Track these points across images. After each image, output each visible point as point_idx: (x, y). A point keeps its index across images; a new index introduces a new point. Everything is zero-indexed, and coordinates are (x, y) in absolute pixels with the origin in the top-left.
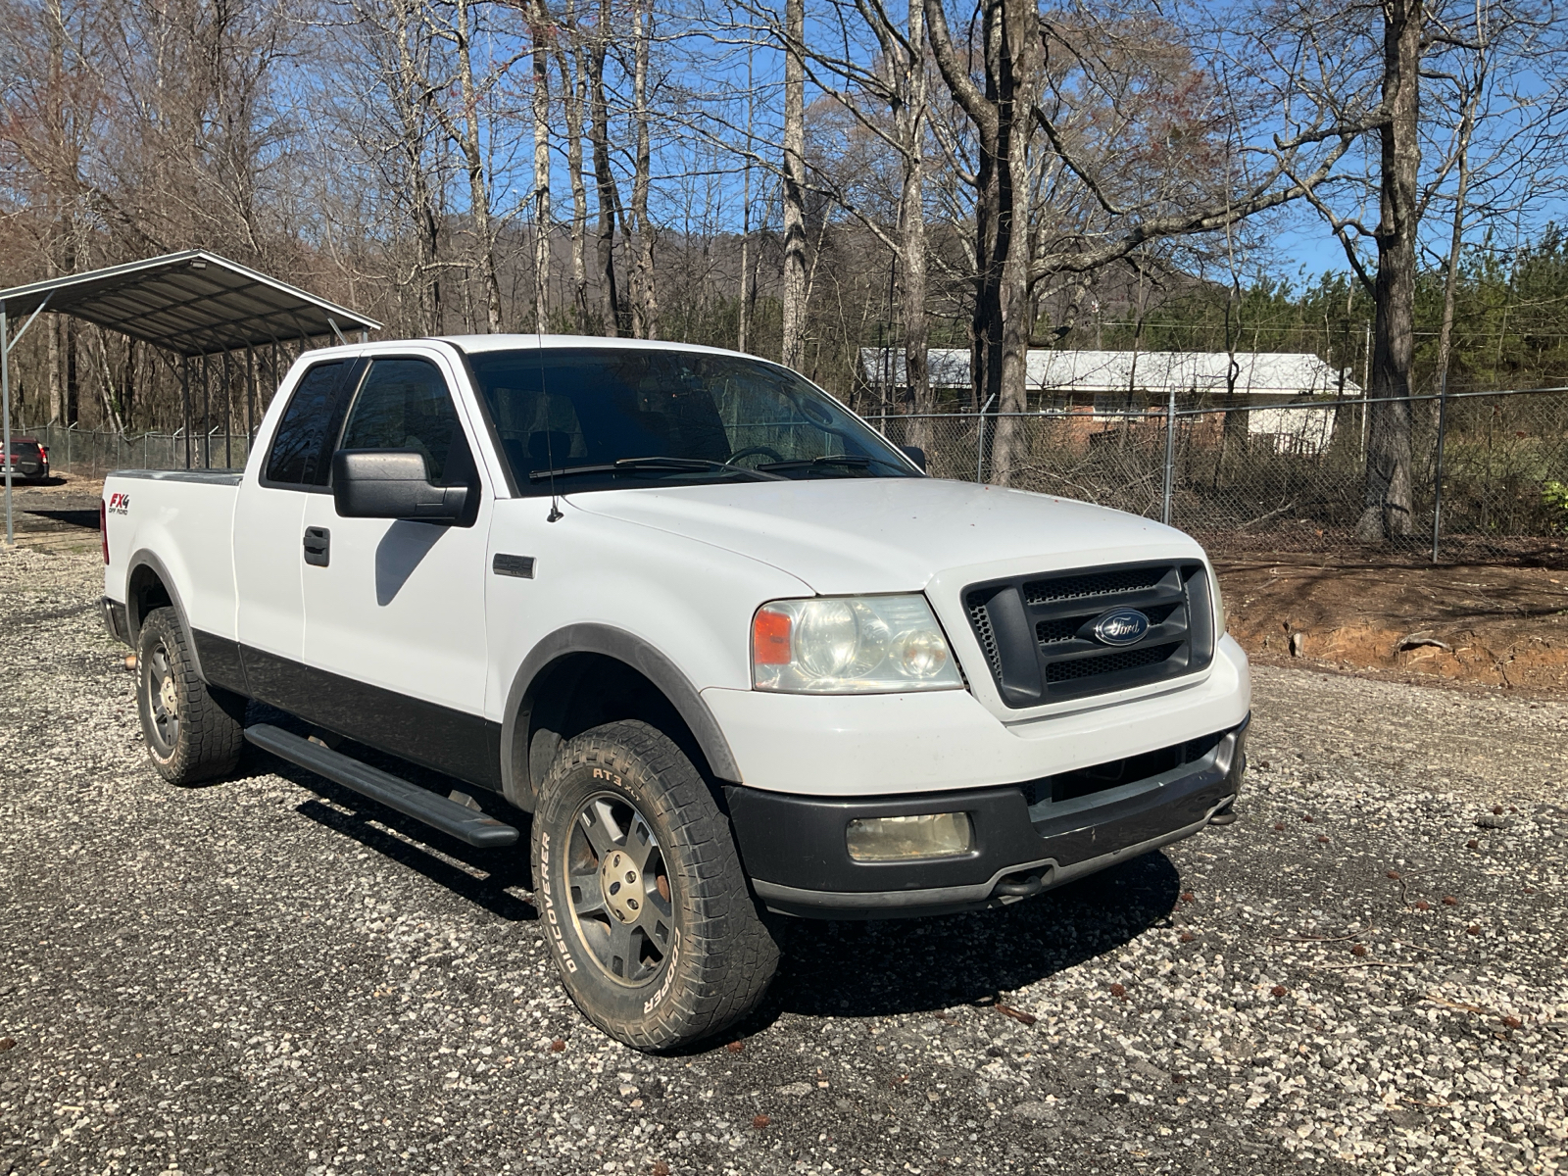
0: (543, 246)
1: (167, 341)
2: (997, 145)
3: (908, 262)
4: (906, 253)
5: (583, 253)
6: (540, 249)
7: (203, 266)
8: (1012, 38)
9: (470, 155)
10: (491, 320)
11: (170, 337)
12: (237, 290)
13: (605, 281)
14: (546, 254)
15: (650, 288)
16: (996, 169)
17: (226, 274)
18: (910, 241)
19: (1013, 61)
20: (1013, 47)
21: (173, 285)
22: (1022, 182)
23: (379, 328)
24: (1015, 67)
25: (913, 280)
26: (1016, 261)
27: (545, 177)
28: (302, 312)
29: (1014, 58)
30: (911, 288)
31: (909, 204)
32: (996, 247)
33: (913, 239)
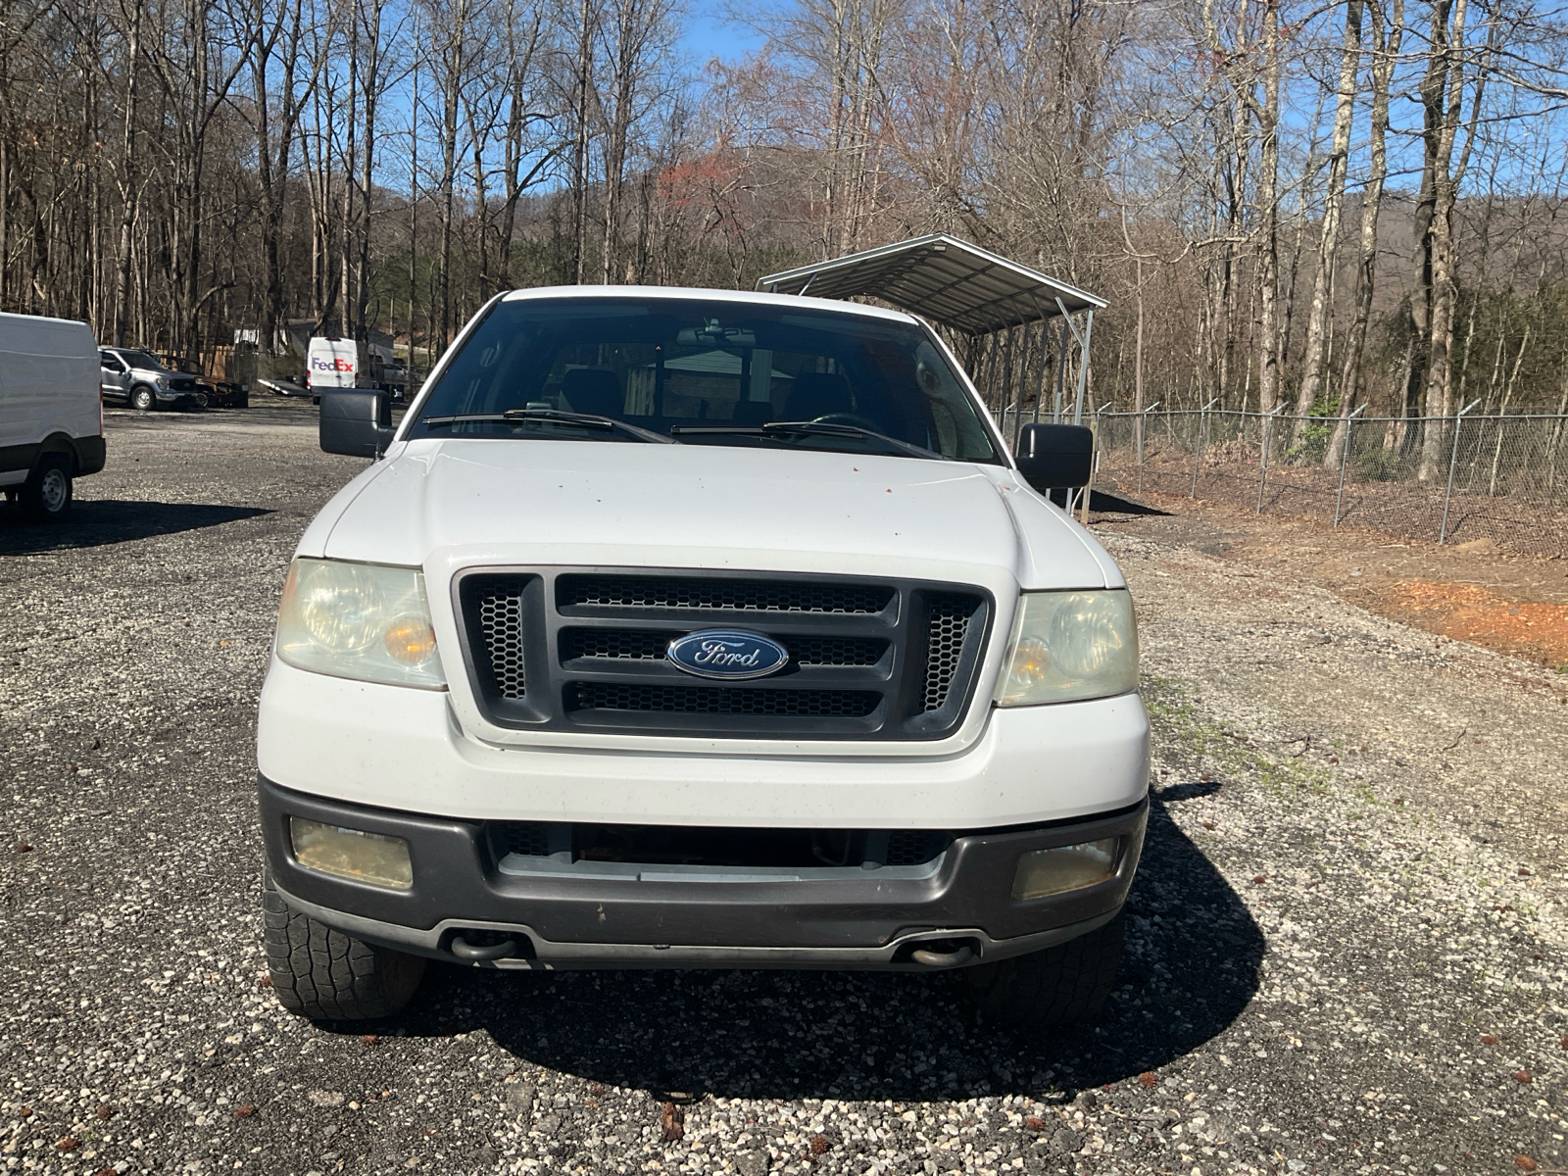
0: (1332, 215)
1: (952, 321)
5: (1375, 221)
6: (1328, 219)
7: (943, 248)
9: (1265, 122)
10: (1265, 298)
11: (954, 317)
12: (983, 271)
13: (1419, 252)
14: (1333, 224)
15: (1441, 258)
17: (965, 255)
21: (936, 268)
23: (1105, 306)
27: (1344, 140)
28: (1038, 291)
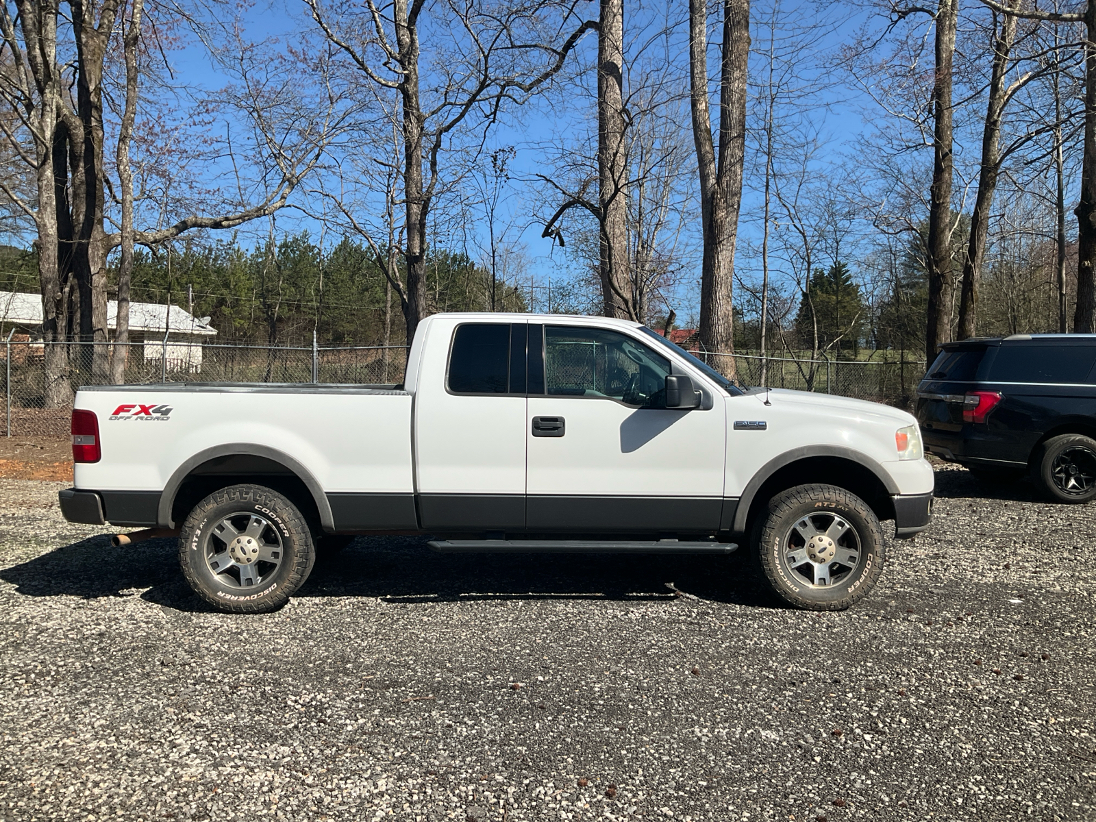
2: (83, 148)
3: (45, 225)
4: (42, 218)
8: (90, 74)
16: (82, 164)
18: (46, 210)
19: (91, 90)
20: (91, 80)
22: (129, 181)
24: (93, 94)
25: (50, 239)
26: (127, 235)
29: (92, 88)
30: (48, 245)
31: (45, 182)
32: (85, 220)
33: (49, 209)
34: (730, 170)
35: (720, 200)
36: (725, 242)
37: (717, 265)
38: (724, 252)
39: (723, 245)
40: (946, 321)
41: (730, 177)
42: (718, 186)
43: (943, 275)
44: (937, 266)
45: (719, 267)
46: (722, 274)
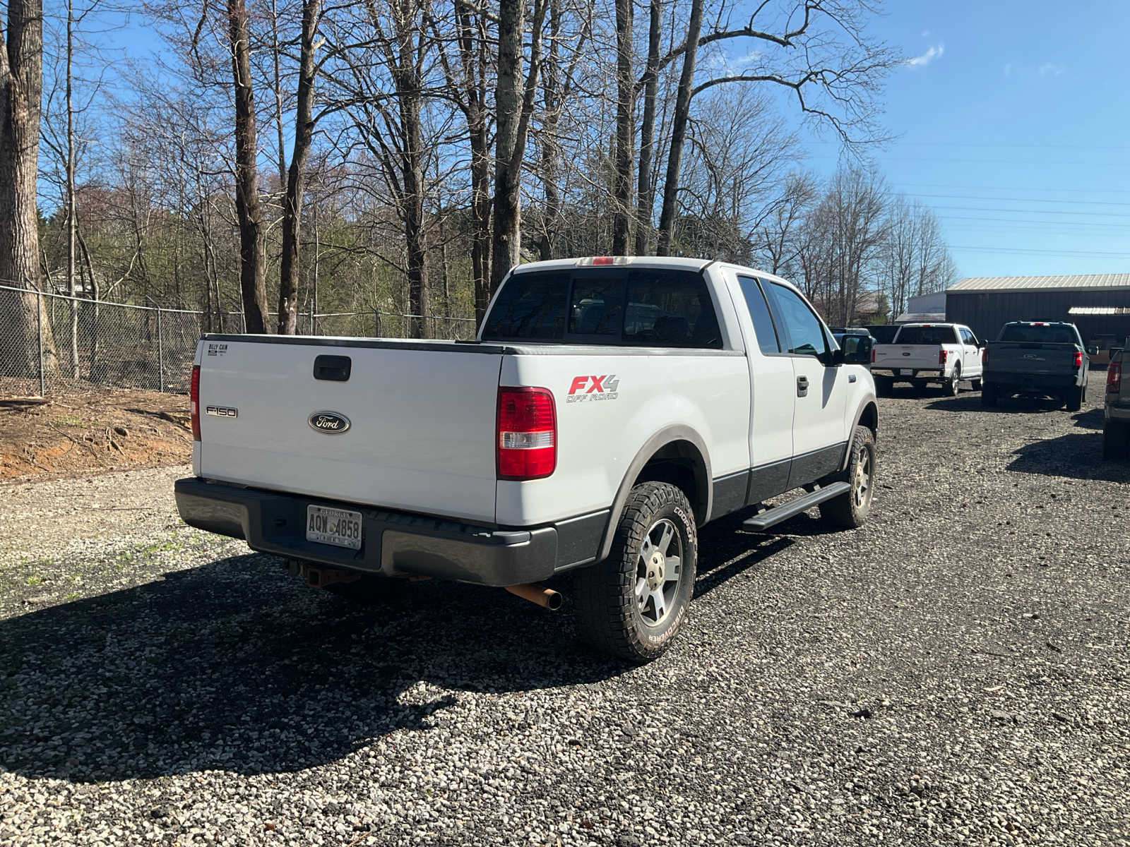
34: (30, 59)
35: (20, 96)
36: (28, 151)
37: (19, 179)
38: (28, 164)
39: (27, 154)
40: (262, 272)
41: (31, 69)
42: (14, 76)
43: (256, 224)
44: (250, 215)
45: (22, 182)
46: (27, 191)
